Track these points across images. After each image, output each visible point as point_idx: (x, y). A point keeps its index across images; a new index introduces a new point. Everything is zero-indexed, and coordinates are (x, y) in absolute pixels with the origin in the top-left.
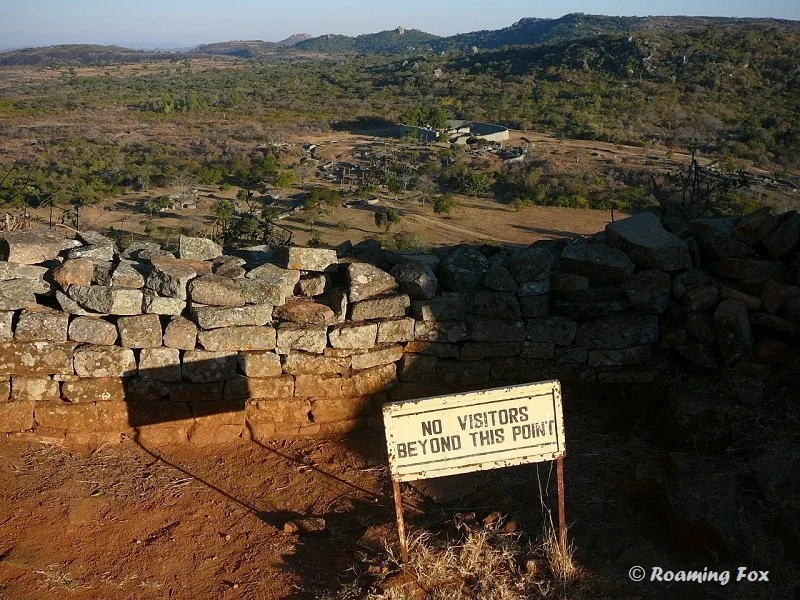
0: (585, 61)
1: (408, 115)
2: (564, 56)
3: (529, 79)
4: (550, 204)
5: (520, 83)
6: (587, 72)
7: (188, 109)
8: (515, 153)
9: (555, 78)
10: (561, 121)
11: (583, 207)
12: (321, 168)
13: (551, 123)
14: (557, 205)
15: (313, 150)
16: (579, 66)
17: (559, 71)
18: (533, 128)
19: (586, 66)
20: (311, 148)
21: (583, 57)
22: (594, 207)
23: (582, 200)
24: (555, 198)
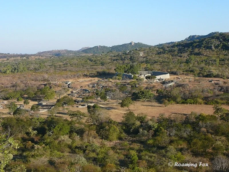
0: (213, 45)
1: (119, 68)
2: (202, 44)
3: (186, 55)
4: (183, 103)
5: (181, 57)
6: (214, 51)
7: (18, 71)
8: (169, 82)
9: (198, 54)
10: (197, 70)
11: (201, 104)
12: (72, 92)
13: (192, 71)
14: (187, 103)
15: (69, 84)
16: (210, 48)
17: (200, 51)
18: (183, 74)
19: (213, 48)
20: (68, 83)
21: (212, 44)
22: (206, 104)
23: (200, 100)
24: (186, 100)
